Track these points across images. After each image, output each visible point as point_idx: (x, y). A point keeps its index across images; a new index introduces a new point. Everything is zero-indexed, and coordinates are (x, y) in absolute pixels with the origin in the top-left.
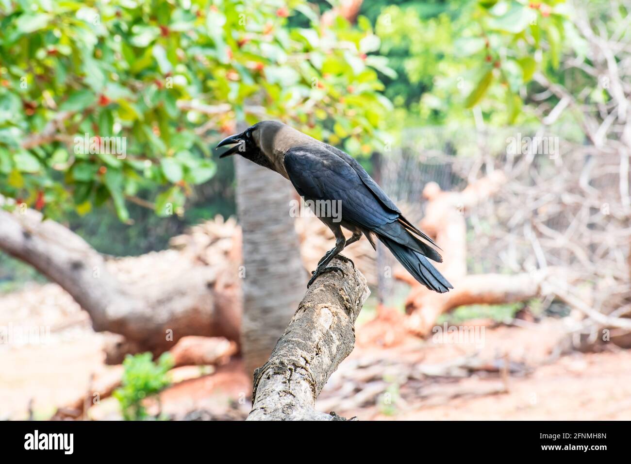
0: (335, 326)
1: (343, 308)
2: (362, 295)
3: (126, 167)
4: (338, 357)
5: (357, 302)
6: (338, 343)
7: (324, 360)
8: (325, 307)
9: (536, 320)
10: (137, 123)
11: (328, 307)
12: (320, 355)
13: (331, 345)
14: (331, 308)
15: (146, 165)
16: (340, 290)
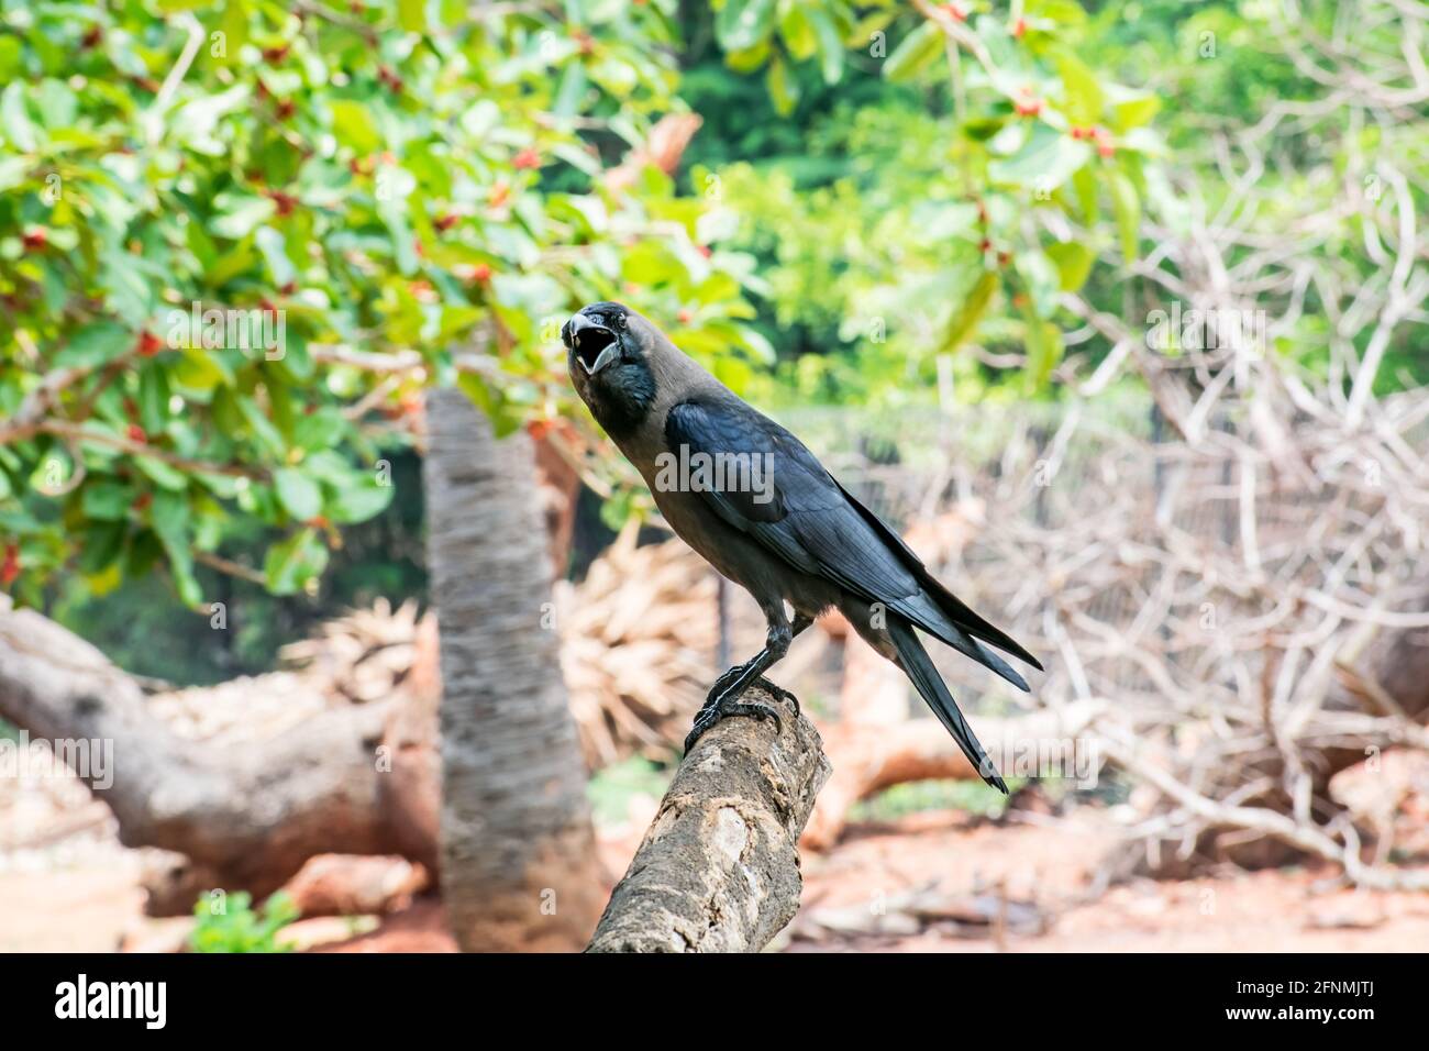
0: (753, 853)
1: (771, 807)
2: (813, 776)
3: (196, 491)
4: (762, 929)
5: (804, 792)
6: (760, 894)
7: (729, 938)
8: (728, 806)
9: (1056, 811)
10: (221, 391)
11: (734, 807)
12: (719, 926)
13: (745, 901)
14: (741, 808)
15: (240, 488)
16: (762, 764)
